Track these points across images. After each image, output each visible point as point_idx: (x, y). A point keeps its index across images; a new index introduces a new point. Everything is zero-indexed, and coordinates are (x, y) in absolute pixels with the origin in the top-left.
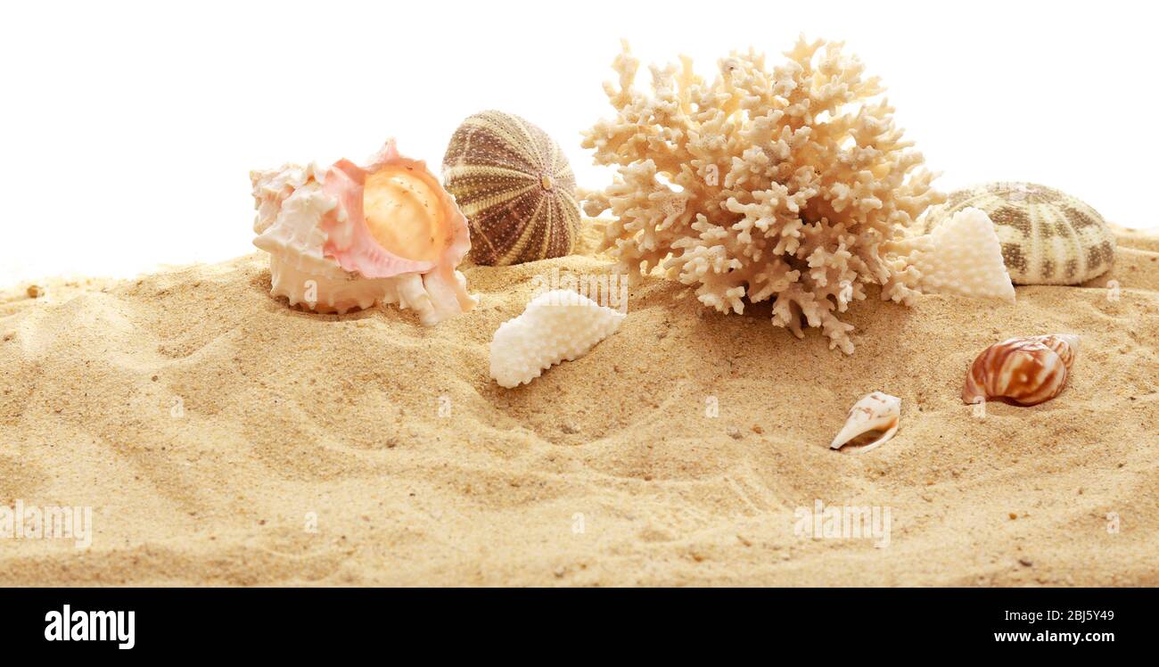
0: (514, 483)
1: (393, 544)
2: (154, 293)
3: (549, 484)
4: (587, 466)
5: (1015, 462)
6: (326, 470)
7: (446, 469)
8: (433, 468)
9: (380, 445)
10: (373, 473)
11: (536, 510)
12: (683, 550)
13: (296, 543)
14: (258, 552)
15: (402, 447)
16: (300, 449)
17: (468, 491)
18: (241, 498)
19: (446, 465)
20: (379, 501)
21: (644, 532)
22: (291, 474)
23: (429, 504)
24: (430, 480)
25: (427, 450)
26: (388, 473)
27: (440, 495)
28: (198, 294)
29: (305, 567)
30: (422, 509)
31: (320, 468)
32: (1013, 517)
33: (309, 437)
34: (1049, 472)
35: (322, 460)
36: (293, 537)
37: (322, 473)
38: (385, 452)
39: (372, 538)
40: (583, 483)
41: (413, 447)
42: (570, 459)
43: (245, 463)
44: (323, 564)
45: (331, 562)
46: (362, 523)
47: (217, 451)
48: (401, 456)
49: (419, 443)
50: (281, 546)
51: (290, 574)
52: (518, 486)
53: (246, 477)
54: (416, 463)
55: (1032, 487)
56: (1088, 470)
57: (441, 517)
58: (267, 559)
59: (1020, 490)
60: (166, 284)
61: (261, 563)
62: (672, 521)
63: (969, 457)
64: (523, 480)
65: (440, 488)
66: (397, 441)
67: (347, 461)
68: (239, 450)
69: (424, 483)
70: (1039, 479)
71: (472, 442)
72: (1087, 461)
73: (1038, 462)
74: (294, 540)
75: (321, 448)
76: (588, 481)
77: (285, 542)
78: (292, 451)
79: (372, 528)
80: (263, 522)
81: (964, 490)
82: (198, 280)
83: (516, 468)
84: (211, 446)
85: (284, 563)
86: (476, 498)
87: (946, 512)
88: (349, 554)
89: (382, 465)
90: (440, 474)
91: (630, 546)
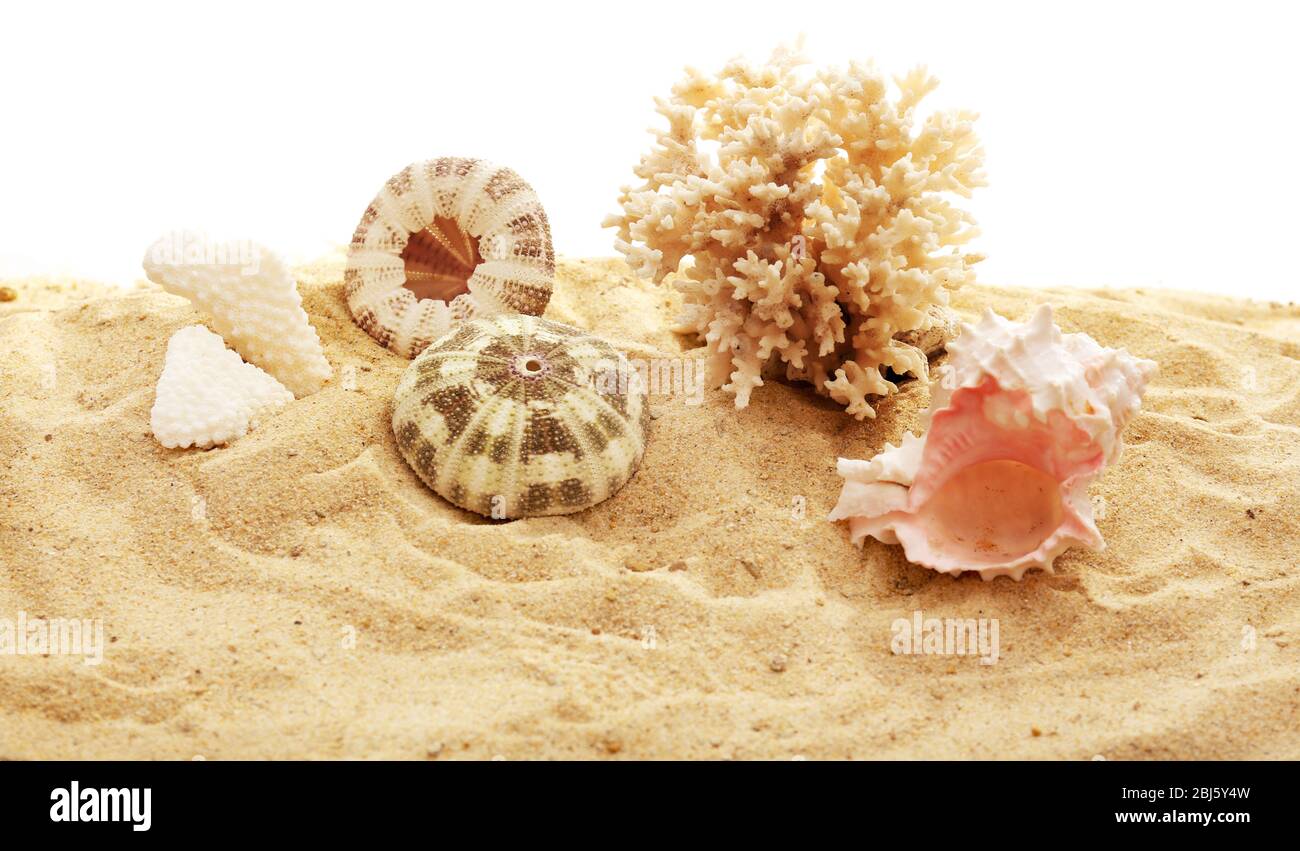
0: (420, 625)
1: (256, 685)
2: (94, 323)
3: (462, 632)
4: (518, 612)
5: (1068, 655)
6: (212, 577)
7: (347, 595)
8: (332, 591)
9: (283, 552)
10: (261, 589)
11: (436, 660)
12: (597, 737)
13: (143, 672)
14: (90, 681)
15: (306, 558)
16: (189, 546)
17: (366, 626)
18: (100, 604)
19: (347, 589)
20: (256, 627)
21: (559, 707)
22: (171, 577)
23: (314, 637)
24: (325, 606)
25: (331, 566)
26: (279, 591)
27: (332, 626)
28: (142, 330)
29: (143, 705)
30: (304, 643)
31: (205, 577)
32: (1036, 734)
33: (201, 533)
34: (1106, 674)
35: (211, 564)
36: (141, 664)
37: (206, 580)
38: (287, 561)
39: (231, 676)
40: (504, 633)
41: (318, 560)
42: (498, 602)
43: (121, 558)
44: (164, 703)
45: (174, 702)
46: (226, 654)
47: (92, 539)
48: (302, 569)
49: (326, 556)
50: (123, 674)
51: (123, 712)
52: (424, 630)
53: (116, 577)
54: (312, 582)
55: (1078, 692)
56: (1157, 677)
57: (324, 656)
58: (98, 690)
59: (1062, 695)
60: (108, 314)
61: (88, 695)
62: (603, 693)
63: (1009, 643)
64: (432, 623)
65: (335, 617)
66: (302, 550)
67: (237, 569)
68: (119, 540)
69: (318, 608)
70: (1090, 682)
71: (388, 562)
72: (1160, 664)
73: (1095, 659)
74: (142, 667)
75: (213, 549)
76: (513, 630)
77: (131, 669)
78: (179, 547)
79: (236, 662)
80: (114, 639)
81: (989, 687)
82: (146, 310)
83: (429, 605)
84: (86, 533)
85: (118, 697)
86: (374, 636)
87: (955, 715)
88: (198, 694)
89: (275, 579)
90: (338, 599)
91: (536, 722)
